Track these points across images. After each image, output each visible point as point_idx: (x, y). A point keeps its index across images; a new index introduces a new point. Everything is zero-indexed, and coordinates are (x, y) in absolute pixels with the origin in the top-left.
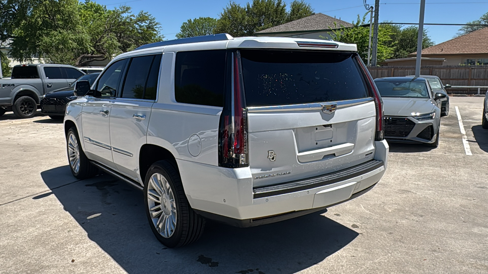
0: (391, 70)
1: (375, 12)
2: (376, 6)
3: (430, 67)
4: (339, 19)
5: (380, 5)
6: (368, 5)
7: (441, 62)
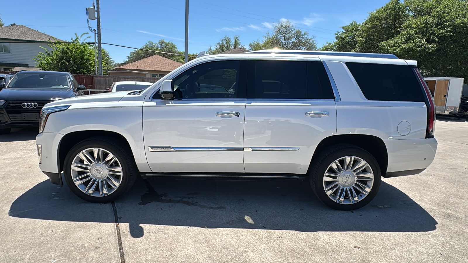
0: (116, 78)
1: (98, 33)
2: (98, 29)
3: (142, 78)
4: (43, 33)
5: (101, 29)
6: (91, 27)
7: (145, 75)
